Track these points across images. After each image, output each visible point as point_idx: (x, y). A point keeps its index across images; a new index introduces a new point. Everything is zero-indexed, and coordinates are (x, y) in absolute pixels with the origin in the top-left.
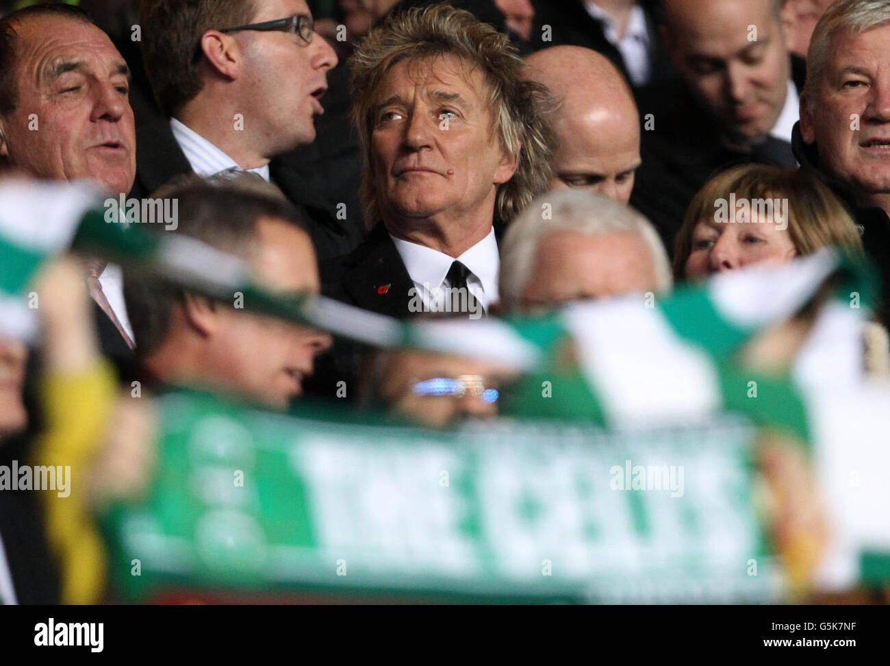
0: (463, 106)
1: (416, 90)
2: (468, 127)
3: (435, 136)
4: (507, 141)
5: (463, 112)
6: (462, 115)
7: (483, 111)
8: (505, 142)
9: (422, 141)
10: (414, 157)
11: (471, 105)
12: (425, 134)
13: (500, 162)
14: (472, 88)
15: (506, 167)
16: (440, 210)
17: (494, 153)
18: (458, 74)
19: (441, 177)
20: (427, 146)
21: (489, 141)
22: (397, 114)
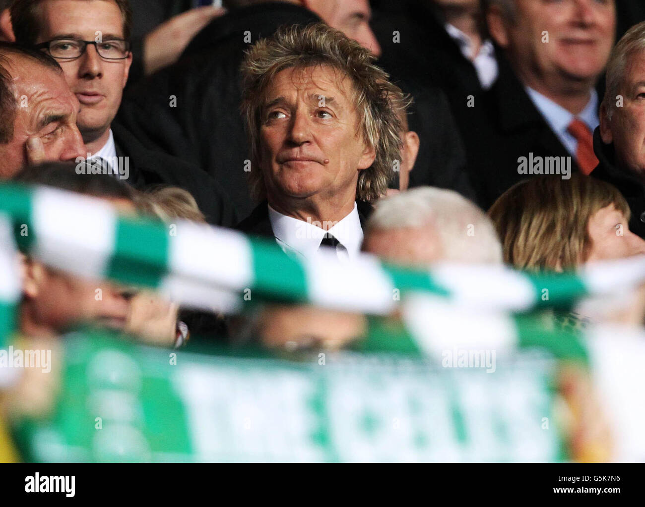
0: (336, 108)
1: (298, 93)
2: (340, 125)
3: (313, 133)
4: (369, 135)
5: (336, 112)
6: (335, 115)
7: (352, 111)
8: (368, 136)
9: (303, 138)
10: (296, 150)
11: (342, 108)
12: (306, 132)
13: (364, 153)
14: (343, 93)
15: (368, 156)
16: (316, 192)
17: (360, 144)
18: (332, 82)
19: (318, 164)
20: (308, 142)
21: (356, 135)
22: (282, 113)
